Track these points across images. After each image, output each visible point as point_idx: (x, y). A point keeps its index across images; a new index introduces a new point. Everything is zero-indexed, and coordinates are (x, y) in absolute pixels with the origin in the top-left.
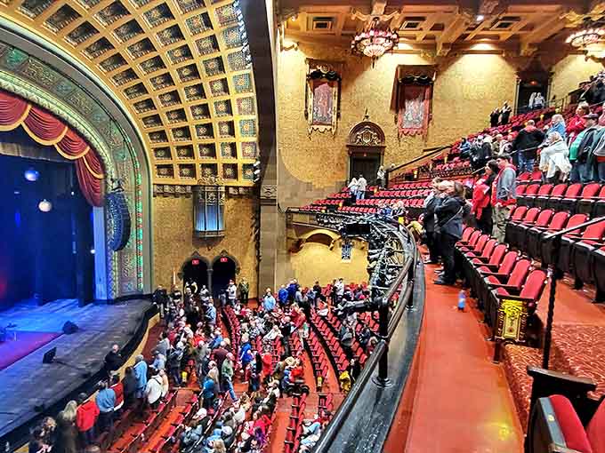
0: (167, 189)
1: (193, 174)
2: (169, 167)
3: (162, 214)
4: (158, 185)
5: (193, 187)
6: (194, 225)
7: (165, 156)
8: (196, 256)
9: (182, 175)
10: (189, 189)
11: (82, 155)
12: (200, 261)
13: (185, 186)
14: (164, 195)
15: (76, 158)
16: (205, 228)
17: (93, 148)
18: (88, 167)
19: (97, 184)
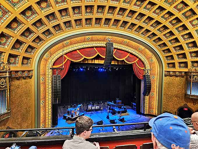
0: (171, 73)
1: (186, 66)
2: (174, 64)
3: (169, 84)
4: (167, 71)
5: (185, 72)
6: (186, 91)
7: (171, 59)
8: (186, 106)
9: (180, 67)
10: (183, 74)
11: (135, 62)
12: (188, 109)
13: (181, 72)
14: (171, 76)
15: (133, 63)
16: (191, 93)
17: (140, 59)
18: (138, 65)
19: (142, 71)
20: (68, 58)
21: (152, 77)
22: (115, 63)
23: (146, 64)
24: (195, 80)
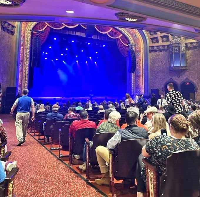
0: (156, 48)
1: (168, 40)
2: (157, 38)
3: (154, 60)
6: (170, 64)
7: (154, 34)
8: (171, 80)
9: (163, 41)
10: (166, 47)
11: (119, 37)
13: (164, 46)
14: (155, 51)
15: (116, 38)
16: (174, 65)
17: (124, 35)
18: (122, 42)
19: (127, 48)
20: (48, 24)
21: (138, 54)
22: (97, 38)
23: (131, 40)
24: (176, 51)
